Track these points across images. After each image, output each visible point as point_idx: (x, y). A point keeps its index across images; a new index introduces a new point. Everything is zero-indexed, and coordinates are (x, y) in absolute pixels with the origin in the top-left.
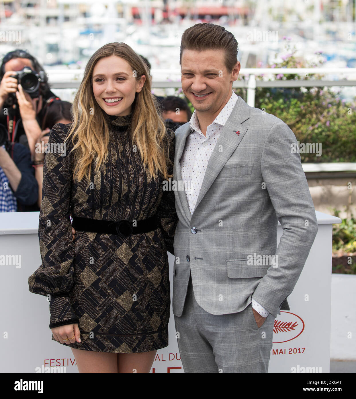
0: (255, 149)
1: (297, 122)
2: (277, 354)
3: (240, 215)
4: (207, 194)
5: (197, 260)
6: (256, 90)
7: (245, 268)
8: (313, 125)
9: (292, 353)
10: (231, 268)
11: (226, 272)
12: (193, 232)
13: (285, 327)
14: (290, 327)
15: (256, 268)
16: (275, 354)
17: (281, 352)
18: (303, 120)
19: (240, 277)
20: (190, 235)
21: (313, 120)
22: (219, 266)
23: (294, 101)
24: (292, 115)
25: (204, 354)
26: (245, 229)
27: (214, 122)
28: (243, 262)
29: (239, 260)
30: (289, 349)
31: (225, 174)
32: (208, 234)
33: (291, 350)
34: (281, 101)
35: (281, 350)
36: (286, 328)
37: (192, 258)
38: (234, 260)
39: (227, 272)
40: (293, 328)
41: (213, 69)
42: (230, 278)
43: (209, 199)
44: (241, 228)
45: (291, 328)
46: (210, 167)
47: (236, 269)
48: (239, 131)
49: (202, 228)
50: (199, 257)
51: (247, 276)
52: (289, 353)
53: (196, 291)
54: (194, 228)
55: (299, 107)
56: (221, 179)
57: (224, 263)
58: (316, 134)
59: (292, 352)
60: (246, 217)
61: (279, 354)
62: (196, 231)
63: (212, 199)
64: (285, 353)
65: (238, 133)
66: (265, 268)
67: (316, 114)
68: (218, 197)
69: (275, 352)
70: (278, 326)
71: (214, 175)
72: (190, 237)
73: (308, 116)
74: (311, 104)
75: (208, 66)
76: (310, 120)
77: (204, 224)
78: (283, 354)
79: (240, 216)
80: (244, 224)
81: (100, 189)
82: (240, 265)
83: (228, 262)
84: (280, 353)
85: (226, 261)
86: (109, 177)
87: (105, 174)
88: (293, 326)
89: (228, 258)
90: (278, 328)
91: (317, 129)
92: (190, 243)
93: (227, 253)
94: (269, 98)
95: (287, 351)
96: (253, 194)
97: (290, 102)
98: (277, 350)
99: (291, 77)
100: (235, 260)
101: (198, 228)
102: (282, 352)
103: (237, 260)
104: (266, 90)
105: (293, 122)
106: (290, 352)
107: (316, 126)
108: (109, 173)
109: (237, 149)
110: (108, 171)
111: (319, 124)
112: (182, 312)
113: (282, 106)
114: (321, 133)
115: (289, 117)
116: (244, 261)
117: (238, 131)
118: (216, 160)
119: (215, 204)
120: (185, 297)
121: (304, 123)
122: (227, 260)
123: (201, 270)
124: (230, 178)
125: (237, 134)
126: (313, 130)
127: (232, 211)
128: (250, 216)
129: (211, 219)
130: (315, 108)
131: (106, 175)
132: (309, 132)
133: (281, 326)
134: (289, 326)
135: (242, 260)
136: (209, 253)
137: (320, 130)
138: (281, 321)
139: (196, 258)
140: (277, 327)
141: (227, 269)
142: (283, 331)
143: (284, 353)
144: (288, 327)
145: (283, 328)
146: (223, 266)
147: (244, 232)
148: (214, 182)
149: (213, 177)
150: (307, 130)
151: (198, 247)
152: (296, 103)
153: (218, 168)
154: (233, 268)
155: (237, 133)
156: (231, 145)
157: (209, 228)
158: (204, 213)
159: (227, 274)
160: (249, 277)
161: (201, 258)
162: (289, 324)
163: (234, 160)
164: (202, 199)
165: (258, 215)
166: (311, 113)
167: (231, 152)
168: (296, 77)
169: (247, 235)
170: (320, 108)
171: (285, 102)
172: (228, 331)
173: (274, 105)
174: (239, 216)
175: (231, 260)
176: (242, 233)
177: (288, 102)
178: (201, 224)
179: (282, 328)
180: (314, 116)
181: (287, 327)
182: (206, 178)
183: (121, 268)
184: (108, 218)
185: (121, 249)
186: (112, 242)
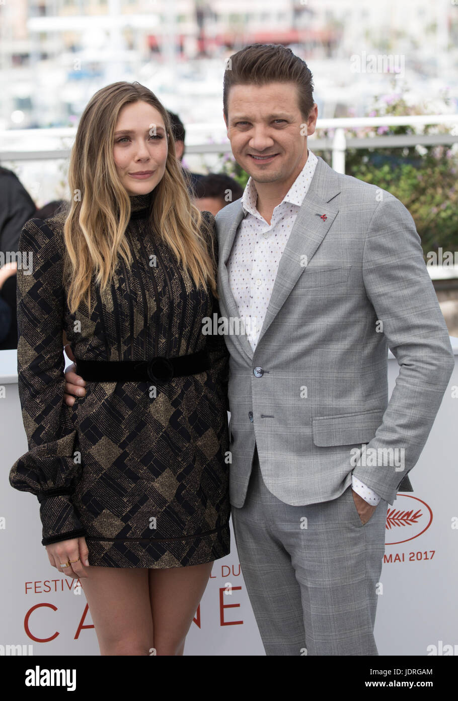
0: (352, 241)
1: (414, 201)
2: (391, 562)
3: (331, 346)
4: (278, 314)
5: (264, 418)
6: (347, 152)
7: (341, 430)
8: (438, 205)
9: (414, 560)
10: (318, 430)
11: (311, 436)
12: (258, 375)
13: (401, 519)
14: (410, 518)
15: (359, 430)
16: (388, 562)
17: (397, 558)
18: (422, 198)
19: (333, 443)
20: (252, 379)
21: (438, 197)
22: (300, 428)
23: (406, 168)
24: (404, 191)
25: (279, 566)
26: (339, 368)
27: (283, 201)
28: (337, 420)
29: (331, 417)
30: (410, 554)
31: (306, 282)
32: (280, 377)
33: (412, 555)
34: (386, 168)
35: (397, 555)
36: (404, 520)
37: (256, 415)
38: (322, 418)
39: (313, 437)
40: (415, 520)
42: (318, 445)
43: (282, 322)
44: (333, 367)
45: (411, 520)
46: (282, 273)
47: (327, 432)
48: (325, 215)
49: (271, 368)
50: (267, 413)
51: (345, 442)
52: (410, 560)
53: (264, 469)
54: (259, 369)
55: (415, 177)
56: (299, 291)
57: (308, 423)
58: (443, 219)
59: (415, 558)
60: (341, 349)
61: (395, 561)
62: (262, 372)
63: (286, 323)
64: (403, 560)
65: (324, 217)
66: (371, 429)
67: (443, 188)
68: (297, 318)
69: (388, 559)
70: (391, 517)
71: (289, 285)
72: (252, 382)
73: (430, 191)
74: (433, 172)
75: (274, 108)
76: (433, 197)
77: (275, 362)
78: (400, 561)
79: (331, 349)
80: (337, 360)
81: (112, 310)
82: (333, 425)
83: (314, 421)
84: (397, 561)
85: (311, 419)
86: (124, 291)
87: (117, 286)
88: (415, 516)
89: (313, 415)
90: (392, 520)
91: (445, 211)
92: (253, 392)
93: (311, 407)
94: (367, 165)
95: (407, 557)
96: (351, 313)
97: (400, 169)
98: (391, 556)
99: (402, 130)
100: (325, 417)
101: (265, 369)
102: (399, 559)
103: (328, 417)
104: (362, 152)
105: (407, 200)
106: (412, 559)
107: (443, 207)
108: (124, 285)
109: (323, 243)
110: (121, 281)
111: (448, 203)
112: (244, 501)
113: (388, 177)
114: (450, 217)
116: (340, 419)
117: (323, 215)
118: (291, 260)
119: (292, 330)
120: (248, 478)
121: (424, 203)
122: (312, 417)
123: (271, 434)
124: (315, 289)
125: (322, 220)
126: (438, 214)
127: (319, 341)
128: (347, 347)
129: (285, 354)
130: (440, 178)
131: (119, 288)
132: (433, 216)
133: (396, 517)
134: (408, 517)
135: (335, 416)
136: (283, 407)
137: (449, 212)
138: (395, 510)
139: (263, 416)
140: (390, 519)
141: (312, 432)
142: (399, 525)
143: (401, 558)
144: (407, 519)
145: (399, 520)
146: (306, 428)
147: (338, 372)
148: (289, 295)
149: (287, 288)
150: (428, 214)
151: (266, 399)
152: (410, 172)
153: (294, 275)
154: (322, 430)
155: (322, 218)
156: (314, 236)
157: (282, 369)
158: (274, 345)
159: (313, 440)
160: (347, 444)
161: (270, 415)
162: (408, 514)
163: (321, 261)
164: (271, 323)
165: (358, 345)
166: (434, 186)
167: (314, 247)
168: (409, 131)
169: (343, 377)
171: (392, 171)
172: (315, 530)
173: (375, 176)
174: (328, 349)
175: (318, 418)
176: (335, 374)
177: (397, 170)
178: (269, 361)
179: (397, 521)
180: (439, 191)
181: (405, 518)
182: (276, 290)
183: (158, 434)
184: (132, 358)
185: (157, 403)
186: (142, 394)
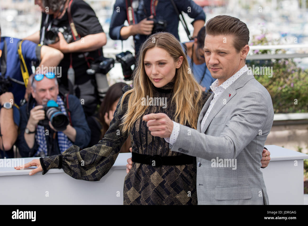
1: (270, 84)
8: (281, 86)
10: (217, 192)
15: (234, 193)
18: (274, 83)
19: (223, 199)
20: (197, 167)
21: (281, 82)
24: (266, 79)
27: (220, 86)
29: (223, 186)
41: (222, 50)
42: (217, 199)
46: (208, 118)
47: (221, 193)
48: (231, 94)
56: (210, 127)
58: (284, 93)
62: (200, 164)
67: (284, 78)
71: (208, 123)
72: (197, 169)
73: (278, 80)
74: (279, 71)
75: (219, 47)
76: (279, 82)
82: (223, 190)
89: (216, 185)
91: (285, 88)
92: (197, 174)
93: (215, 181)
100: (220, 186)
105: (267, 84)
107: (284, 87)
111: (286, 85)
114: (287, 91)
115: (264, 80)
116: (226, 188)
118: (212, 113)
121: (275, 85)
122: (215, 186)
123: (202, 193)
126: (281, 90)
130: (283, 73)
131: (144, 121)
132: (279, 91)
135: (224, 186)
137: (286, 89)
139: (200, 185)
146: (213, 191)
148: (207, 128)
149: (207, 125)
150: (277, 90)
151: (201, 177)
153: (211, 119)
154: (219, 192)
160: (229, 199)
161: (202, 184)
166: (280, 77)
170: (286, 74)
175: (217, 186)
180: (282, 79)
183: (153, 189)
184: (147, 153)
185: (153, 175)
186: (149, 170)
